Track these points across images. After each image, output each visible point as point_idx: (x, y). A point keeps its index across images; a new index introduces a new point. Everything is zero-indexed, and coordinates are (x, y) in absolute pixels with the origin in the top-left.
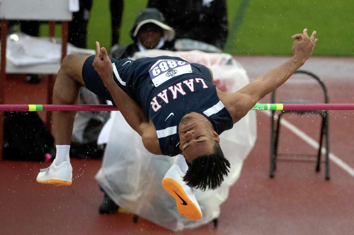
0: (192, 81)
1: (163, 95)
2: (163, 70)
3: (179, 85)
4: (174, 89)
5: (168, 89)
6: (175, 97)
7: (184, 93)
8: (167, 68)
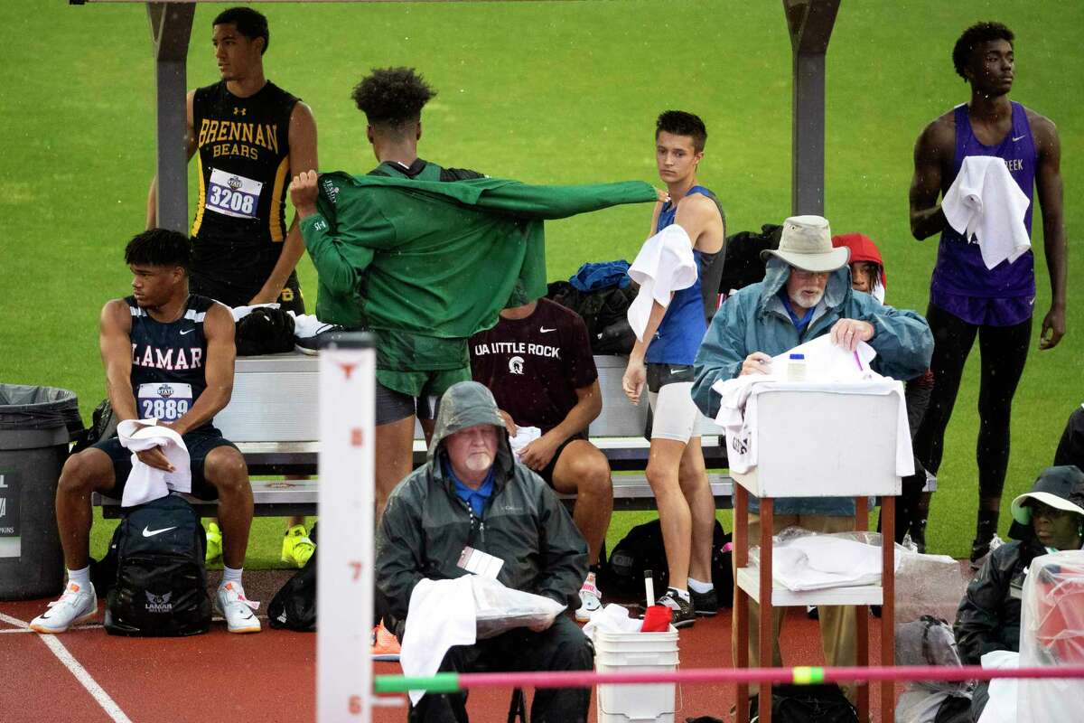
0: (144, 364)
1: (182, 363)
2: (174, 402)
3: (159, 366)
4: (167, 364)
5: (174, 367)
6: (170, 352)
7: (158, 351)
8: (168, 403)
